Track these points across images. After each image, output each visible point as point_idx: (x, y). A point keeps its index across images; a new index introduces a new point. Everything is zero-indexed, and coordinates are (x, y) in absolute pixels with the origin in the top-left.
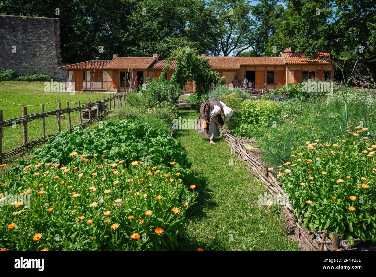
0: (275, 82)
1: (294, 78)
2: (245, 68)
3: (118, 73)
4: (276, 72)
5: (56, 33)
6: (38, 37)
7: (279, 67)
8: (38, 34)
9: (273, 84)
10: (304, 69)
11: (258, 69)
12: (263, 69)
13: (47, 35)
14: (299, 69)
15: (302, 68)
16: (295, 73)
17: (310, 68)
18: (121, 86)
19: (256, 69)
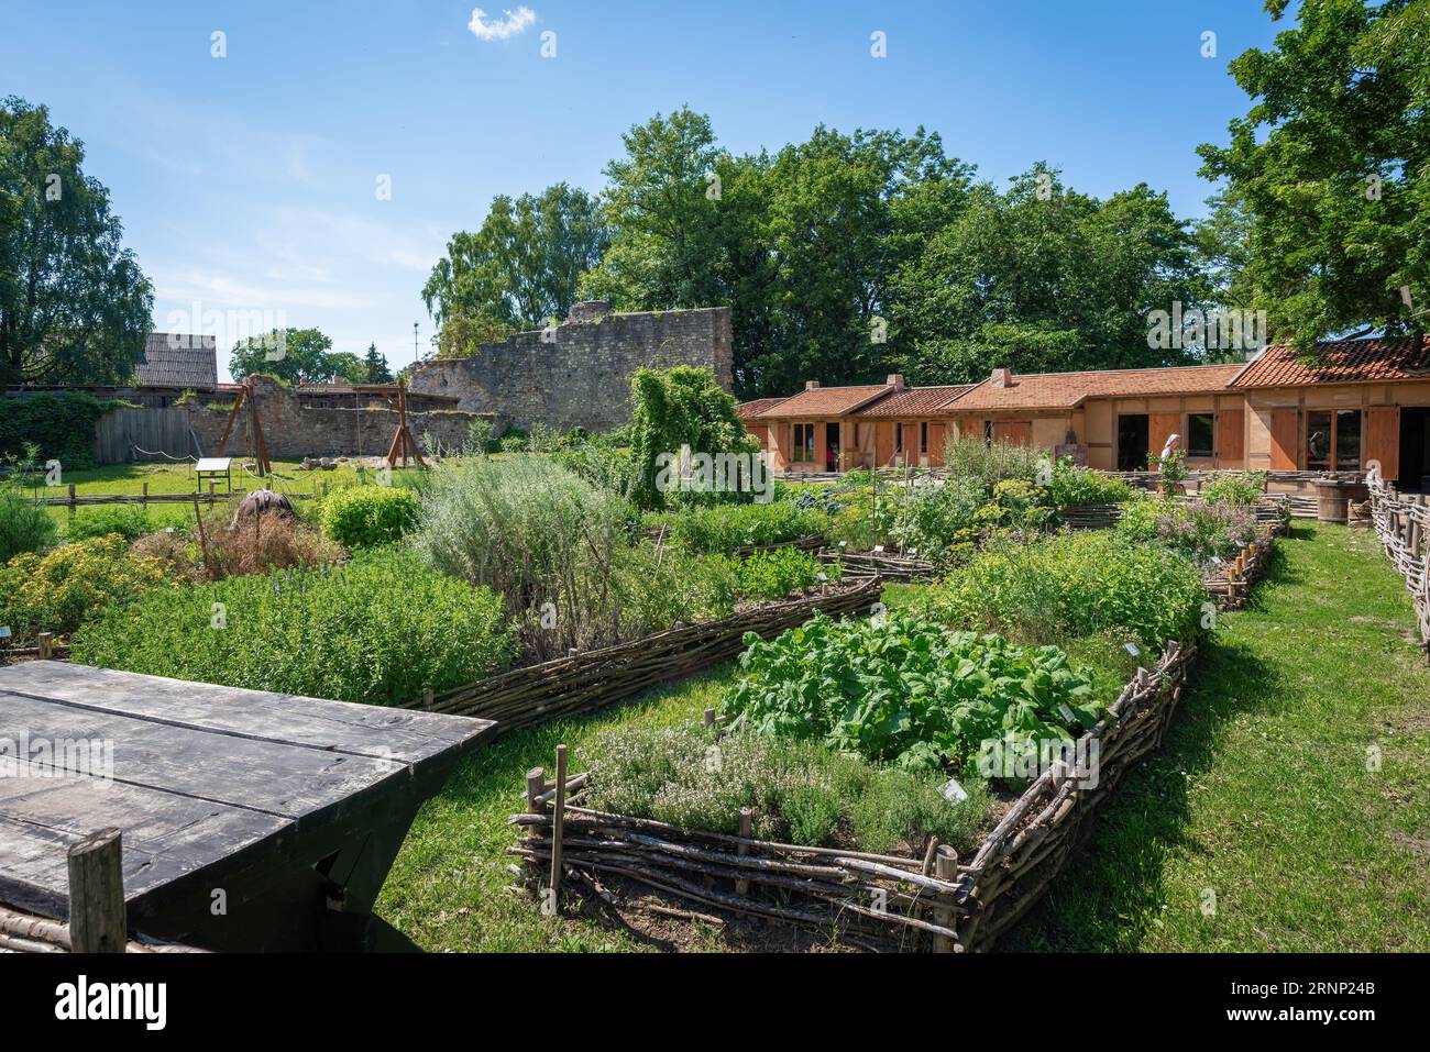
0: (1216, 448)
1: (1272, 435)
2: (1114, 405)
3: (789, 427)
4: (1217, 417)
5: (717, 340)
6: (681, 354)
7: (1228, 398)
8: (682, 346)
9: (1211, 455)
10: (1314, 402)
11: (1155, 407)
12: (1174, 406)
13: (699, 346)
14: (1294, 402)
15: (1302, 400)
16: (1273, 417)
17: (1336, 397)
18: (795, 460)
19: (1147, 408)
